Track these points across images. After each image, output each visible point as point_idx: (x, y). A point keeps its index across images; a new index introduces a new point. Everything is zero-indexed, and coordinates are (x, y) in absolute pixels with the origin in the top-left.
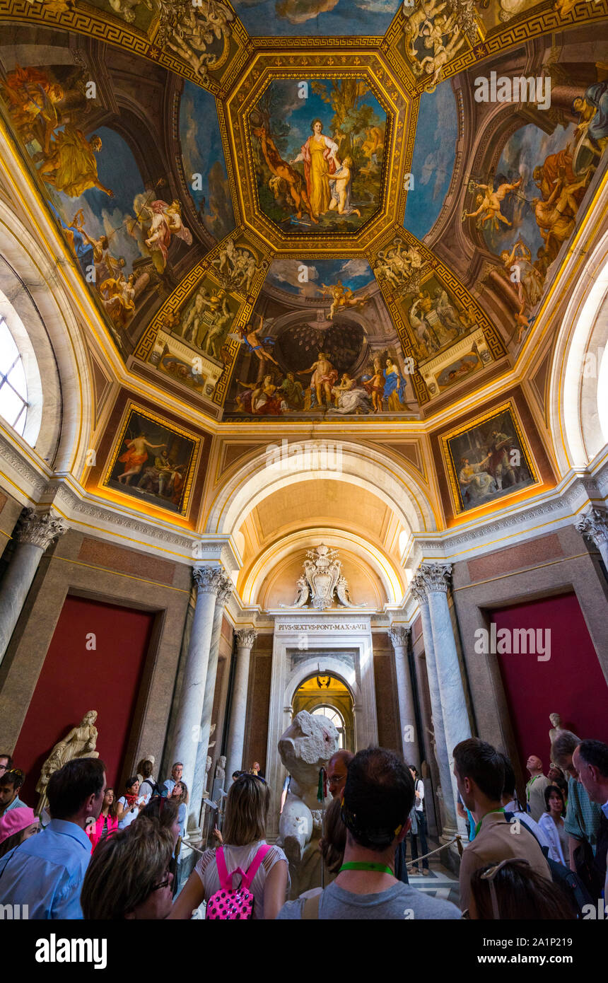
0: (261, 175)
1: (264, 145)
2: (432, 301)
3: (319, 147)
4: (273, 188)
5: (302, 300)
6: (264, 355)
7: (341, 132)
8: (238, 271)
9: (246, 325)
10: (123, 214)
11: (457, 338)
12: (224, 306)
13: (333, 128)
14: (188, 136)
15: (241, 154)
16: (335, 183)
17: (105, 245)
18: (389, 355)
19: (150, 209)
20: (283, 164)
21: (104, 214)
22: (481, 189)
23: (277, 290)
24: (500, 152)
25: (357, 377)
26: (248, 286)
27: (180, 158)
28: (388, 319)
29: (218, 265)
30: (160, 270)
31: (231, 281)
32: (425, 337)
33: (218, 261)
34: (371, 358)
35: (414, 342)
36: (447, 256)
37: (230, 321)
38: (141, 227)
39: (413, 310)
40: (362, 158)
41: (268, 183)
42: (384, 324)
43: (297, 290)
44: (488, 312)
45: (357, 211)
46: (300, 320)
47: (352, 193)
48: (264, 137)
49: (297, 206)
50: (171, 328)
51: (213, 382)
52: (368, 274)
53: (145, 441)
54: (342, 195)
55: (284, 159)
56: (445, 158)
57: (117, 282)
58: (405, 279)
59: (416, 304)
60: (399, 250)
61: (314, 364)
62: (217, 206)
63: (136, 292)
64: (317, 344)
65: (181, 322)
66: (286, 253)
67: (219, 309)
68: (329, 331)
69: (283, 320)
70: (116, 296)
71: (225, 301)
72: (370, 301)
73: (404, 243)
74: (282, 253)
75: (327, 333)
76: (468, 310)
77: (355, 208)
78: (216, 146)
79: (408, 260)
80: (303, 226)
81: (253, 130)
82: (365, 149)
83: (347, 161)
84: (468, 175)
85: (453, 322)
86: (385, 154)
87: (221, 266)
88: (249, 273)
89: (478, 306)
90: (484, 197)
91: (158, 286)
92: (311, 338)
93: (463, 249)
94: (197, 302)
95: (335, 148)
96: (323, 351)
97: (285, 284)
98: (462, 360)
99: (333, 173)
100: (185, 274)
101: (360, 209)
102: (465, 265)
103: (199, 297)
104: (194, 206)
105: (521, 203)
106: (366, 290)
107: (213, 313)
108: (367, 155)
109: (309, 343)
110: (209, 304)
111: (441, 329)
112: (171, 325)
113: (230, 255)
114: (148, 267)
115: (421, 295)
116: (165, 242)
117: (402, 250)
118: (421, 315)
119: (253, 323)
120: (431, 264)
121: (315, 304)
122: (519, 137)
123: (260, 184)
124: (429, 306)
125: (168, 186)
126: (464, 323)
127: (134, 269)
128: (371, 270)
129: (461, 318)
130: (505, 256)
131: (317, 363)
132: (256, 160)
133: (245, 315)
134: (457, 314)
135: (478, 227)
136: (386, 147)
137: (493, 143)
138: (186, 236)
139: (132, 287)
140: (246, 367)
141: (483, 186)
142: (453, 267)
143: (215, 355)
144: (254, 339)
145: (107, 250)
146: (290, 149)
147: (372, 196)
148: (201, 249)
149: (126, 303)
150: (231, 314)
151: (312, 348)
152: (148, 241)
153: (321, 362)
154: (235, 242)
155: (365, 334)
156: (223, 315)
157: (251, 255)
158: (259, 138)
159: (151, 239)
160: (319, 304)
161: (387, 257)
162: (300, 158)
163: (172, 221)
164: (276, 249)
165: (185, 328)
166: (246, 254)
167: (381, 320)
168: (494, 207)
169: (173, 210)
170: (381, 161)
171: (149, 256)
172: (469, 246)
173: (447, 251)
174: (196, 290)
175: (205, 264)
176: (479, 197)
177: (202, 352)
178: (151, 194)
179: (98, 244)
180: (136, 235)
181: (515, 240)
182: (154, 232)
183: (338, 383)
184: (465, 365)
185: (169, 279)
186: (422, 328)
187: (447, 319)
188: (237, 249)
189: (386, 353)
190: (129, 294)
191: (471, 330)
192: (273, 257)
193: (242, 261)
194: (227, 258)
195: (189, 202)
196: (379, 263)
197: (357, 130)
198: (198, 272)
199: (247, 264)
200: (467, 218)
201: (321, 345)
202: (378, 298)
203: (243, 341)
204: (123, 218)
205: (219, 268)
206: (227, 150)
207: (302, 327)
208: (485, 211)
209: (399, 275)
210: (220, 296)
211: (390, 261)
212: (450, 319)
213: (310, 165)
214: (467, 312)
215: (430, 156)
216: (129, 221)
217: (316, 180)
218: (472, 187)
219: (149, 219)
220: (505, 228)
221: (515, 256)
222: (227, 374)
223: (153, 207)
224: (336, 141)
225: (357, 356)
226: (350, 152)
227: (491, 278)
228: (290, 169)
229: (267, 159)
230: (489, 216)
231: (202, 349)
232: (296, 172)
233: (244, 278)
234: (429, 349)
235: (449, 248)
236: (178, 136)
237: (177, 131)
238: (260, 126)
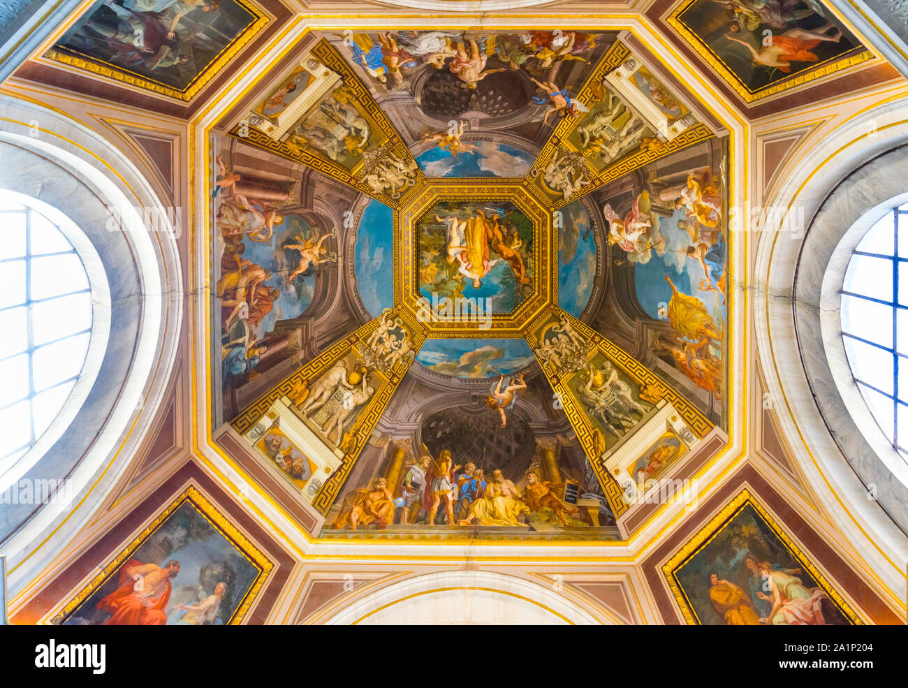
0: (528, 250)
1: (523, 271)
2: (345, 147)
3: (475, 270)
4: (518, 240)
5: (497, 139)
6: (549, 87)
7: (456, 280)
8: (564, 170)
9: (565, 117)
10: (662, 258)
11: (302, 123)
12: (587, 141)
13: (463, 283)
14: (585, 286)
15: (544, 268)
16: (461, 244)
17: (691, 250)
18: (384, 87)
19: (636, 248)
20: (508, 259)
21: (680, 271)
22: (324, 259)
23: (524, 149)
24: (316, 291)
25: (423, 65)
26: (556, 155)
27: (596, 273)
28: (394, 121)
29: (584, 179)
30: (646, 194)
31: (573, 162)
32: (343, 112)
33: (584, 183)
34: (408, 84)
35: (356, 103)
36: (342, 191)
37: (584, 125)
38: (651, 240)
39: (365, 134)
40: (438, 263)
41: (523, 244)
42: (398, 116)
43: (502, 149)
44: (276, 157)
45: (440, 220)
46: (500, 120)
47: (445, 235)
48: (522, 277)
49: (497, 226)
50: (656, 138)
51: (621, 69)
52: (423, 163)
53: (757, 57)
54: (454, 234)
55: (507, 262)
56: (364, 270)
57: (696, 214)
58: (381, 163)
59: (364, 141)
60: (394, 189)
61: (482, 78)
62: (573, 230)
63: (680, 190)
64: (479, 98)
65: (642, 139)
66: (511, 184)
67: (592, 139)
68: (463, 110)
69: (521, 119)
70: (704, 204)
71: (585, 145)
72: (417, 138)
73: (389, 195)
74: (516, 184)
75: (467, 107)
76: (301, 151)
77: (442, 223)
78: (563, 275)
79: (383, 181)
80: (493, 207)
81: (531, 282)
82: (436, 269)
83: (451, 261)
84: (340, 265)
85: (314, 135)
86: (418, 265)
87: (581, 178)
88: (552, 167)
89: (289, 156)
90: (320, 254)
91: (655, 181)
92: (486, 102)
93: (327, 205)
94: (617, 151)
95: (462, 270)
96: (472, 91)
97: (515, 154)
98: (286, 105)
99: (464, 251)
100: (622, 178)
101: (437, 223)
102: (319, 190)
103: (613, 155)
104: (595, 236)
105: (282, 267)
106: (424, 148)
107: (601, 137)
108: (433, 265)
109: (489, 98)
110: (604, 147)
111: (326, 124)
112: (655, 140)
113: (569, 186)
114: (658, 203)
115: (360, 151)
116: (632, 216)
117: (390, 188)
118: (355, 131)
119: (556, 118)
120: (357, 180)
121: (481, 135)
122: (303, 305)
123: (530, 243)
124: (347, 143)
125: (614, 258)
126: (299, 138)
127: (673, 211)
128: (420, 168)
129: (306, 141)
130: (279, 219)
131: (478, 79)
132: (530, 261)
133: (563, 130)
134: (312, 144)
135: (317, 229)
136: (417, 270)
137: (325, 292)
138: (609, 212)
139: (682, 197)
140: (574, 75)
141: (323, 261)
142: (332, 183)
143: (611, 96)
144: (557, 102)
145: (692, 245)
146: (501, 269)
147: (426, 233)
148: (598, 197)
149: (695, 189)
150: (580, 130)
151: (486, 94)
152: (648, 225)
153: (473, 80)
154: (562, 197)
155: (419, 106)
156: (590, 133)
157: (548, 184)
158: (527, 276)
159: (645, 225)
160: (477, 135)
161: (405, 181)
162: (493, 263)
163: (619, 230)
164: (521, 188)
165: (639, 133)
166: (552, 185)
167: (402, 120)
168: (307, 251)
169: (616, 239)
170: (421, 261)
171: (653, 213)
172: (321, 208)
173: (342, 197)
174: (613, 162)
175: (597, 183)
176: (324, 252)
177: (626, 104)
178: (631, 259)
179: (698, 254)
180: (658, 236)
181: (274, 239)
182: (640, 229)
183: (448, 60)
184: (278, 102)
185: (640, 181)
186: (350, 120)
187: (322, 136)
188: (561, 190)
189: (389, 88)
190: (689, 193)
191: (287, 135)
192: (525, 180)
193: (559, 179)
194: (573, 184)
195: (598, 240)
196: (413, 175)
197: (443, 281)
198: (606, 178)
199: (554, 176)
200: (330, 232)
201: (474, 96)
202: (409, 140)
203: (572, 101)
204: (664, 256)
205: (584, 177)
206: (555, 272)
207: (497, 113)
208: (314, 244)
209: (389, 166)
210: (589, 151)
211: (401, 177)
212: (318, 137)
213: (484, 258)
214: (301, 148)
215: (378, 269)
216: (661, 250)
217: (479, 246)
218: (333, 257)
219: (640, 242)
220: (290, 241)
221: (268, 226)
222: (600, 72)
223: (633, 248)
224: (460, 274)
225: (426, 86)
226: (449, 266)
227: (286, 192)
228: (502, 254)
229: (521, 262)
230: (310, 241)
231: (625, 107)
232: (496, 252)
233: (558, 163)
234: (334, 102)
235: (342, 200)
236: (594, 288)
237: (593, 291)
238: (525, 285)
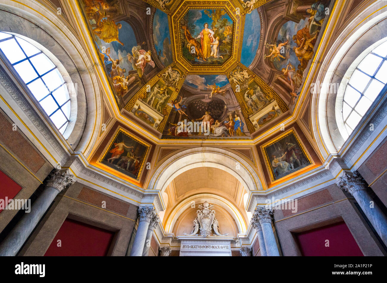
0: (184, 43)
1: (185, 32)
2: (254, 91)
3: (207, 33)
4: (188, 48)
5: (199, 91)
6: (182, 112)
7: (215, 28)
8: (173, 79)
9: (175, 100)
12: (166, 92)
13: (212, 26)
15: (176, 35)
16: (213, 46)
17: (118, 63)
19: (139, 53)
20: (193, 39)
21: (119, 51)
22: (271, 46)
23: (188, 86)
24: (278, 32)
26: (176, 85)
27: (153, 35)
28: (235, 98)
29: (165, 76)
30: (140, 76)
31: (170, 83)
32: (251, 105)
33: (165, 75)
36: (259, 73)
37: (168, 98)
38: (134, 59)
39: (246, 95)
40: (223, 37)
41: (186, 46)
42: (234, 100)
43: (197, 87)
45: (221, 57)
46: (198, 99)
47: (220, 50)
48: (185, 29)
49: (198, 54)
51: (159, 122)
52: (226, 81)
53: (124, 144)
54: (216, 51)
55: (193, 37)
56: (256, 36)
57: (121, 78)
59: (246, 92)
61: (203, 116)
62: (166, 54)
63: (129, 83)
64: (205, 108)
65: (147, 97)
66: (193, 72)
67: (164, 93)
68: (210, 103)
69: (191, 98)
71: (166, 90)
72: (227, 91)
74: (191, 72)
75: (209, 104)
77: (221, 55)
78: (167, 32)
80: (200, 62)
81: (181, 27)
82: (225, 34)
83: (217, 38)
84: (266, 41)
86: (232, 35)
87: (166, 77)
88: (177, 80)
91: (138, 82)
93: (265, 69)
94: (155, 90)
95: (213, 33)
96: (207, 111)
97: (192, 84)
98: (268, 114)
99: (212, 42)
100: (151, 79)
101: (223, 56)
102: (266, 76)
103: (156, 88)
104: (156, 53)
105: (288, 49)
106: (225, 87)
107: (161, 95)
108: (225, 36)
109: (201, 107)
110: (160, 91)
111: (258, 102)
112: (143, 98)
113: (170, 72)
115: (249, 89)
116: (143, 65)
118: (249, 97)
119: (178, 99)
121: (204, 92)
122: (286, 26)
123: (183, 46)
124: (252, 93)
125: (147, 45)
128: (227, 79)
130: (283, 70)
131: (205, 116)
132: (183, 38)
133: (175, 96)
134: (264, 95)
135: (271, 60)
136: (233, 33)
137: (275, 29)
138: (153, 64)
139: (128, 81)
140: (174, 117)
142: (262, 77)
143: (160, 111)
144: (178, 106)
145: (118, 65)
146: (195, 33)
147: (227, 51)
148: (158, 69)
149: (124, 87)
150: (169, 96)
151: (202, 109)
153: (206, 115)
154: (172, 68)
155: (225, 104)
156: (165, 95)
157: (178, 73)
158: (183, 30)
159: (138, 64)
160: (206, 92)
162: (199, 37)
163: (147, 58)
164: (189, 71)
165: (148, 99)
166: (176, 72)
167: (232, 99)
168: (278, 52)
169: (148, 54)
170: (231, 38)
172: (268, 68)
173: (259, 71)
175: (159, 75)
176: (271, 49)
177: (155, 110)
178: (139, 47)
179: (115, 62)
180: (132, 61)
182: (139, 61)
183: (214, 124)
184: (270, 116)
185: (144, 80)
186: (250, 101)
188: (173, 70)
189: (234, 112)
190: (126, 84)
192: (187, 74)
193: (174, 75)
194: (169, 74)
195: (155, 52)
197: (221, 27)
198: (156, 78)
199: (176, 76)
200: (266, 57)
201: (206, 108)
202: (230, 90)
203: (173, 106)
205: (165, 77)
206: (171, 33)
207: (198, 101)
208: (274, 54)
210: (164, 88)
212: (262, 97)
213: (203, 39)
214: (269, 94)
215: (250, 36)
216: (129, 56)
217: (205, 45)
218: (268, 46)
219: (138, 56)
222: (165, 119)
223: (140, 52)
224: (213, 31)
225: (222, 113)
226: (219, 35)
227: (278, 80)
228: (195, 41)
229: (186, 37)
230: (275, 56)
231: (155, 108)
232: (198, 42)
233: (175, 82)
234: (253, 110)
236: (152, 27)
237: (152, 26)
238: (184, 25)
